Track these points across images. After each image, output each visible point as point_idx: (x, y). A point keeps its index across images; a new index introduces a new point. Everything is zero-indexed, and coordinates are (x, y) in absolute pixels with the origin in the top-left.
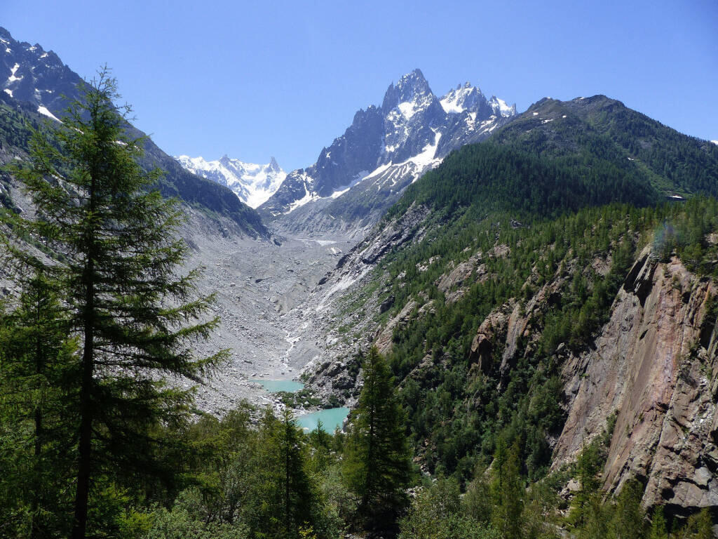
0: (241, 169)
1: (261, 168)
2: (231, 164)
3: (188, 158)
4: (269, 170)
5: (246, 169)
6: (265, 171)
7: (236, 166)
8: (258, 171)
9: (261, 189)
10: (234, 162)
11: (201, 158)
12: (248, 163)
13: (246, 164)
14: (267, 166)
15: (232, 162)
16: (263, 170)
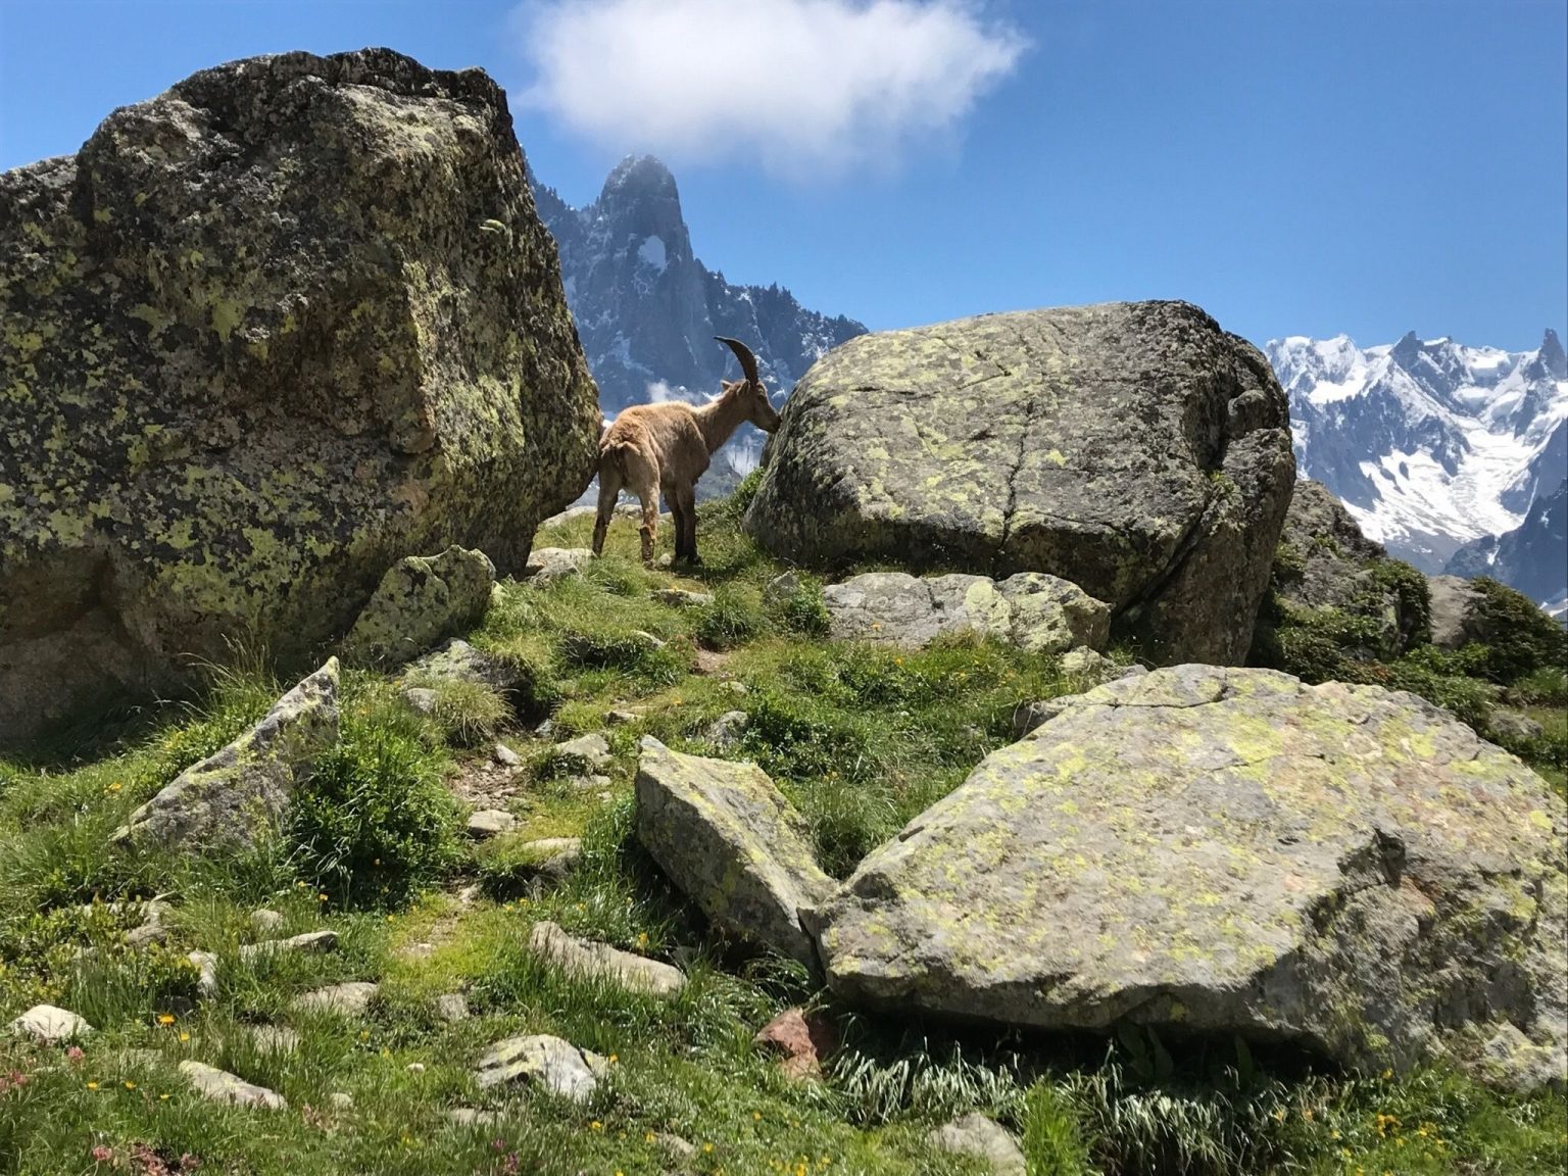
0: (1453, 365)
1: (1514, 361)
2: (1425, 357)
3: (1307, 341)
4: (1534, 372)
5: (1469, 365)
6: (1523, 374)
7: (1438, 361)
8: (1504, 370)
9: (1507, 429)
10: (1433, 350)
11: (1342, 340)
12: (1477, 346)
13: (1471, 352)
14: (1532, 356)
15: (1428, 350)
16: (1518, 369)
